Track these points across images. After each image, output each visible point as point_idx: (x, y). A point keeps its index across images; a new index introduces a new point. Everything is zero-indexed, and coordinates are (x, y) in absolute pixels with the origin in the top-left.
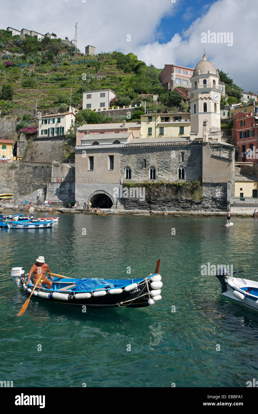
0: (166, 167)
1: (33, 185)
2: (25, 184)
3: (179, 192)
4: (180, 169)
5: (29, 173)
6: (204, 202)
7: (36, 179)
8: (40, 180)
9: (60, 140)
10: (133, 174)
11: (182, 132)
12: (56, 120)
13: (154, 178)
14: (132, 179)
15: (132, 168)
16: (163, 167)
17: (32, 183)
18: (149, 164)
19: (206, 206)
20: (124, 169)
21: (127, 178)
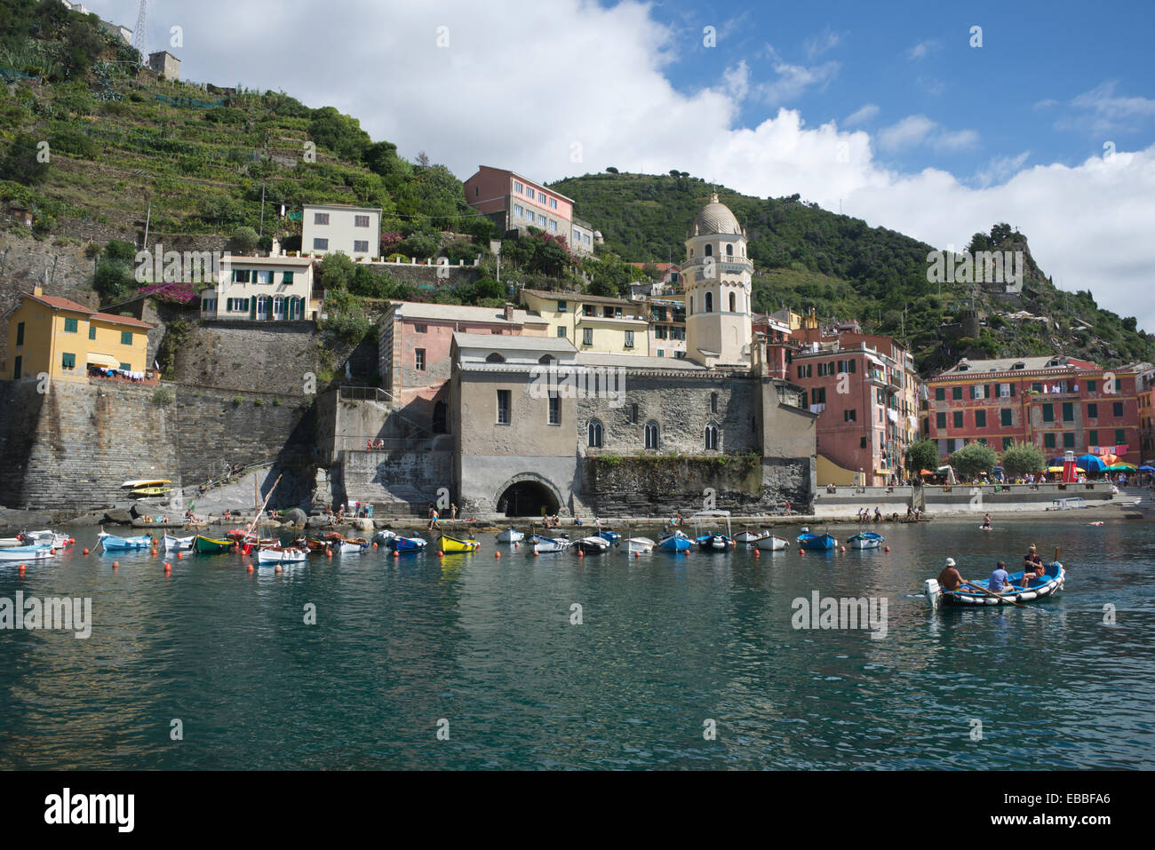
0: (681, 423)
1: (227, 455)
2: (201, 452)
3: (716, 476)
4: (708, 429)
5: (213, 419)
6: (765, 497)
7: (237, 440)
8: (251, 442)
9: (297, 332)
10: (607, 437)
11: (629, 346)
12: (279, 277)
13: (655, 446)
14: (606, 447)
15: (606, 422)
16: (676, 423)
17: (225, 450)
18: (645, 415)
19: (768, 504)
20: (587, 424)
21: (591, 445)
